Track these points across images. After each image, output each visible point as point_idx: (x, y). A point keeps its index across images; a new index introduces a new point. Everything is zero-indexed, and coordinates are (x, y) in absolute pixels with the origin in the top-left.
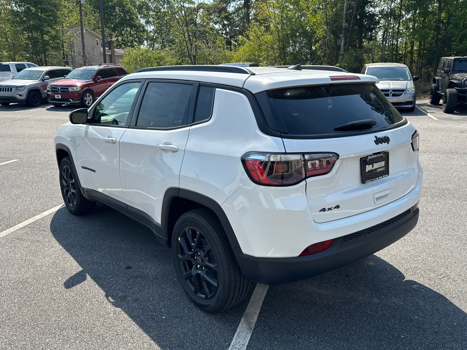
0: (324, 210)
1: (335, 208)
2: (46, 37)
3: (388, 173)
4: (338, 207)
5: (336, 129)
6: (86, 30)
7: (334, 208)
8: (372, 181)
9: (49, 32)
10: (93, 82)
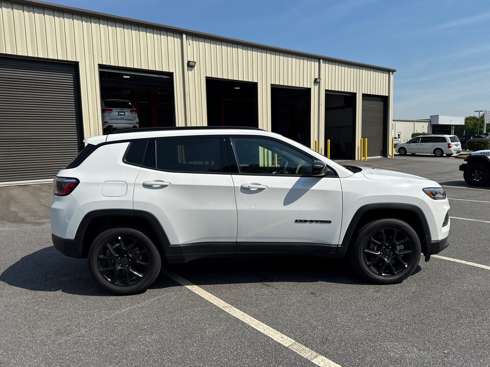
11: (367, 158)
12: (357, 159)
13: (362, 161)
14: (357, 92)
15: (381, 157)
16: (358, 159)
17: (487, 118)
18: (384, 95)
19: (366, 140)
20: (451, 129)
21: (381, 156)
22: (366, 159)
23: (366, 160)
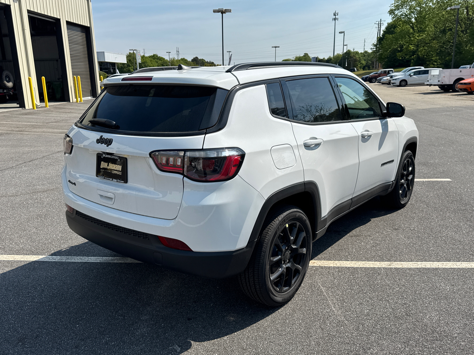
5: (91, 123)
8: (104, 178)
11: (82, 98)
12: (71, 101)
13: (79, 103)
14: (61, 18)
15: (91, 98)
16: (73, 101)
17: (139, 57)
18: (86, 25)
19: (79, 77)
20: (115, 67)
21: (91, 96)
22: (82, 100)
23: (82, 102)
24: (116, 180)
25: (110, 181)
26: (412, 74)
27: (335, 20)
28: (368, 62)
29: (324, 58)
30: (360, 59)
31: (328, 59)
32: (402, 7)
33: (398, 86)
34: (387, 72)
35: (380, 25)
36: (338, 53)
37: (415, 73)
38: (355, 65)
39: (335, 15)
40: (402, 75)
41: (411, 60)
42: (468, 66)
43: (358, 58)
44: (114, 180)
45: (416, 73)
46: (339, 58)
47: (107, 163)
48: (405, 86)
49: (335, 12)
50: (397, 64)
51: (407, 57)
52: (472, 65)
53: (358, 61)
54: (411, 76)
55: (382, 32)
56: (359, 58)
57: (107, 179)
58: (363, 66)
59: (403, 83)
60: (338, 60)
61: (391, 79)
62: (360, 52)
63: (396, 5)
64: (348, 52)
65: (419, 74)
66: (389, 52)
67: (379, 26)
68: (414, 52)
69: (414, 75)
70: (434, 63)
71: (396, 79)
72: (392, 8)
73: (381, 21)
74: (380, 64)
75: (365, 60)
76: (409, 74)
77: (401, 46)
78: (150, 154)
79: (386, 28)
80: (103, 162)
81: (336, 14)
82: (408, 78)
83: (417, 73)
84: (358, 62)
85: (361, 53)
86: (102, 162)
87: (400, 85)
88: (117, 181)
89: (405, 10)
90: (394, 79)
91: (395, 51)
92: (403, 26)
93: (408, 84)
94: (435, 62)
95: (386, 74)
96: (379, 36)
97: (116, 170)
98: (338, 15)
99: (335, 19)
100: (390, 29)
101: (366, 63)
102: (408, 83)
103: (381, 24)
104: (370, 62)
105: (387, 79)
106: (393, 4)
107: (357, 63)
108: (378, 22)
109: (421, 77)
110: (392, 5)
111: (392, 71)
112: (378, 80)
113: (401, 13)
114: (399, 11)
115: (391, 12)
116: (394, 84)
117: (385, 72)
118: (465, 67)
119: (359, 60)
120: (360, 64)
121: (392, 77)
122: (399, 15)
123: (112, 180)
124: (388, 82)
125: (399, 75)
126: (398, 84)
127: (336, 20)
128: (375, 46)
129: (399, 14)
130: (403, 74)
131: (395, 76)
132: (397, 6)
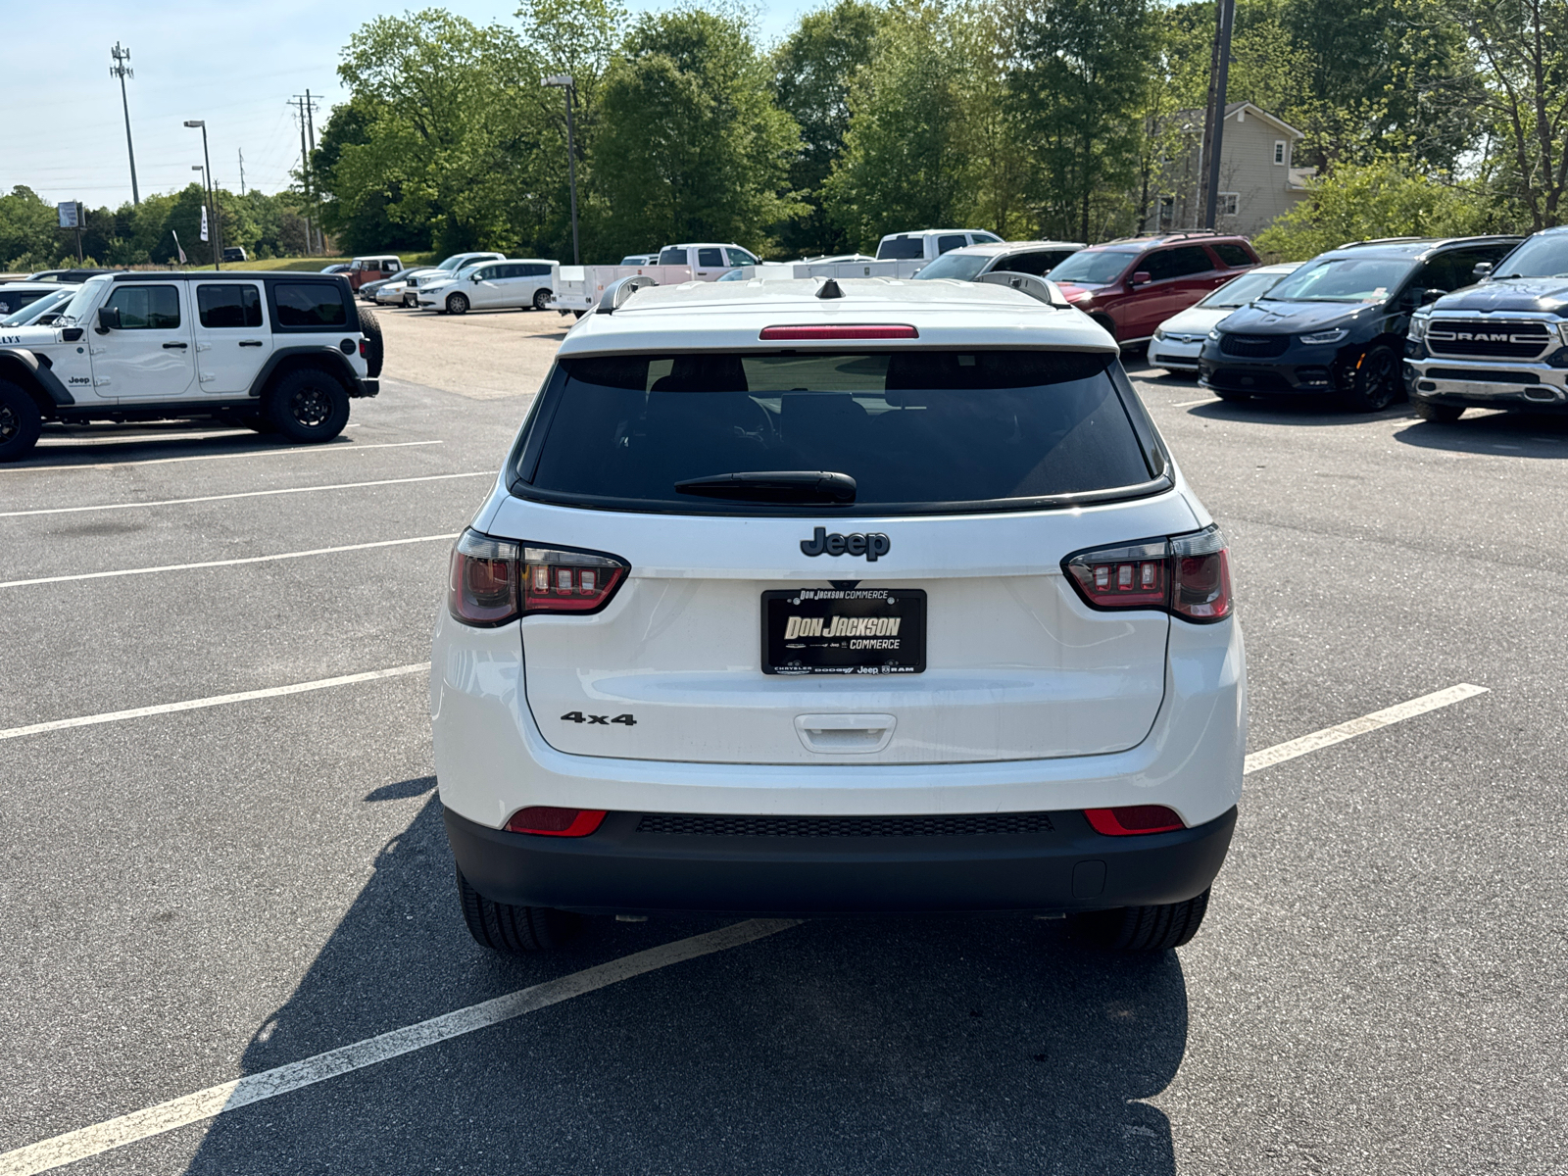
0: (578, 718)
1: (617, 720)
2: (1098, 147)
3: (919, 665)
4: (629, 720)
5: (683, 490)
6: (1247, 112)
7: (613, 721)
8: (812, 672)
9: (1106, 129)
10: (1119, 292)
24: (875, 670)
25: (846, 677)
26: (477, 277)
27: (121, 76)
28: (267, 229)
29: (104, 208)
30: (241, 218)
31: (119, 212)
32: (380, 59)
33: (441, 313)
34: (381, 266)
35: (307, 106)
36: (156, 192)
37: (487, 274)
38: (227, 237)
39: (116, 55)
40: (448, 278)
41: (431, 228)
42: (646, 257)
43: (232, 215)
44: (863, 670)
45: (487, 272)
46: (164, 211)
47: (818, 616)
48: (463, 313)
49: (118, 47)
50: (387, 241)
51: (420, 219)
52: (659, 255)
53: (234, 223)
54: (476, 282)
55: (318, 138)
56: (236, 212)
57: (829, 673)
58: (253, 241)
59: (457, 304)
60: (160, 216)
61: (412, 290)
62: (235, 195)
63: (358, 51)
64: (192, 191)
65: (499, 276)
66: (360, 201)
67: (305, 112)
68: (437, 207)
69: (484, 278)
70: (500, 243)
71: (432, 291)
72: (349, 58)
73: (308, 97)
74: (326, 237)
75: (256, 221)
76: (471, 273)
77: (395, 187)
78: (1065, 563)
79: (332, 124)
80: (798, 619)
81: (123, 55)
82: (468, 289)
83: (491, 272)
84: (235, 228)
85: (240, 198)
86: (791, 620)
87: (449, 311)
88: (880, 672)
89: (391, 71)
90: (426, 291)
91: (376, 199)
92: (392, 120)
93: (472, 306)
94: (502, 239)
95: (385, 272)
96: (308, 149)
97: (873, 634)
98: (128, 57)
99: (120, 72)
100: (347, 126)
101: (264, 233)
102: (473, 303)
103: (309, 104)
104: (276, 230)
105: (398, 290)
106: (348, 48)
107: (231, 230)
108: (297, 100)
109: (506, 284)
110: (347, 51)
111: (395, 262)
112: (363, 292)
113: (380, 78)
114: (371, 71)
115: (347, 71)
116: (430, 307)
117: (374, 266)
118: (638, 262)
119: (238, 220)
120: (242, 235)
121: (414, 283)
122: (373, 85)
123: (853, 672)
124: (401, 300)
125: (439, 279)
126: (441, 305)
127: (126, 76)
128: (304, 177)
129: (375, 81)
130: (447, 273)
131: (425, 281)
132: (364, 53)
